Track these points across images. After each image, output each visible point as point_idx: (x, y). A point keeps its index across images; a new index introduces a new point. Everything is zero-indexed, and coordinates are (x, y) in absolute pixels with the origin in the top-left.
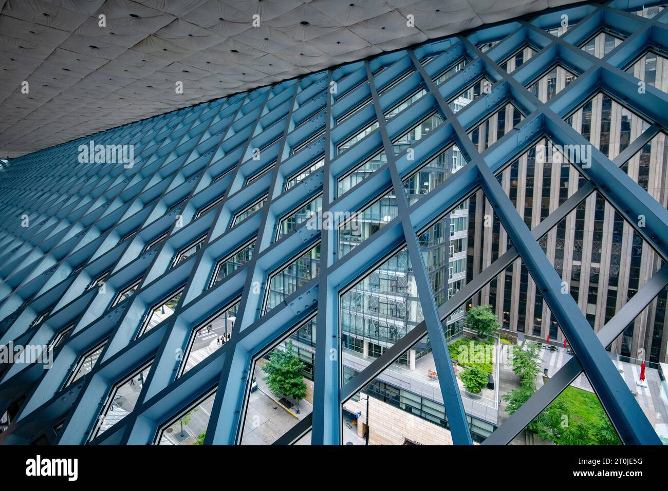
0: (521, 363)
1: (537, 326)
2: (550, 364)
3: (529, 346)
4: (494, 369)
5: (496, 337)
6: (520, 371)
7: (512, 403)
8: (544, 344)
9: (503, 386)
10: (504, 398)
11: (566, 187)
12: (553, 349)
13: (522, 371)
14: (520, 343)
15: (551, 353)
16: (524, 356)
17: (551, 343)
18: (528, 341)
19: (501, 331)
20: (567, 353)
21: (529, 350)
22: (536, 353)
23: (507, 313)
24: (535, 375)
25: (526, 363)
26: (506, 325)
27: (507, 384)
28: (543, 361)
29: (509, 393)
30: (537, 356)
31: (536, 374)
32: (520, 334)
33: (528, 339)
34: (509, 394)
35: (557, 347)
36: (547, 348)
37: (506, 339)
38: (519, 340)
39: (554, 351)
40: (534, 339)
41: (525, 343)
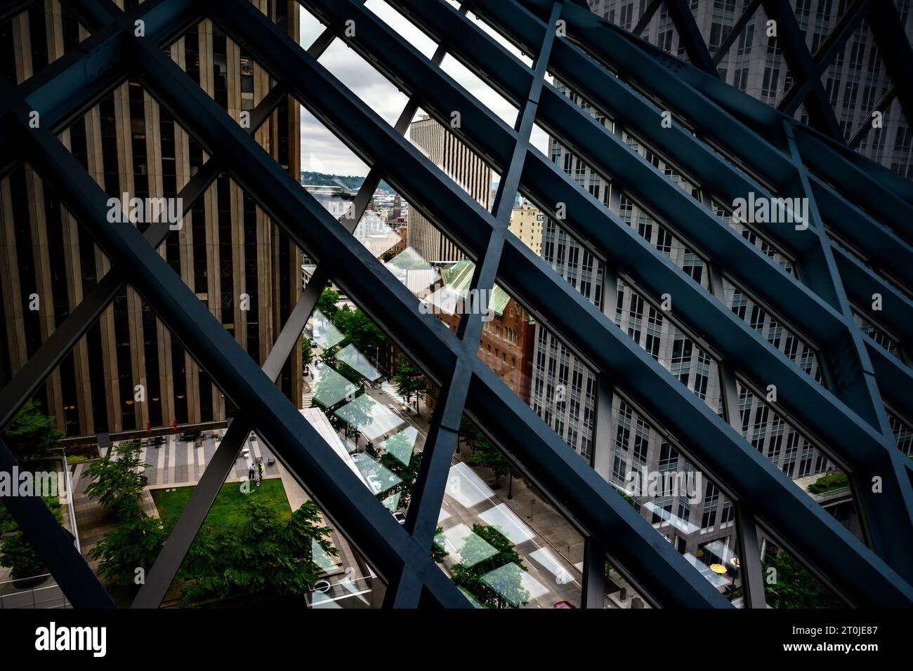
0: (112, 484)
1: (128, 413)
2: (159, 467)
3: (120, 451)
4: (64, 515)
5: (59, 457)
6: (113, 497)
7: (108, 556)
8: (144, 440)
9: (86, 537)
10: (92, 555)
11: (143, 173)
12: (158, 443)
13: (116, 496)
14: (103, 452)
15: (156, 450)
16: (115, 471)
17: (153, 434)
18: (116, 444)
19: (64, 444)
20: (180, 441)
21: (121, 457)
22: (134, 458)
23: (72, 407)
24: (140, 494)
25: (120, 480)
26: (74, 429)
27: (93, 531)
28: (146, 466)
29: (99, 543)
30: (136, 463)
31: (140, 491)
32: (100, 437)
33: (117, 440)
34: (100, 545)
35: (164, 437)
36: (150, 443)
37: (78, 454)
38: (101, 447)
39: (161, 444)
40: (126, 437)
41: (113, 449)
